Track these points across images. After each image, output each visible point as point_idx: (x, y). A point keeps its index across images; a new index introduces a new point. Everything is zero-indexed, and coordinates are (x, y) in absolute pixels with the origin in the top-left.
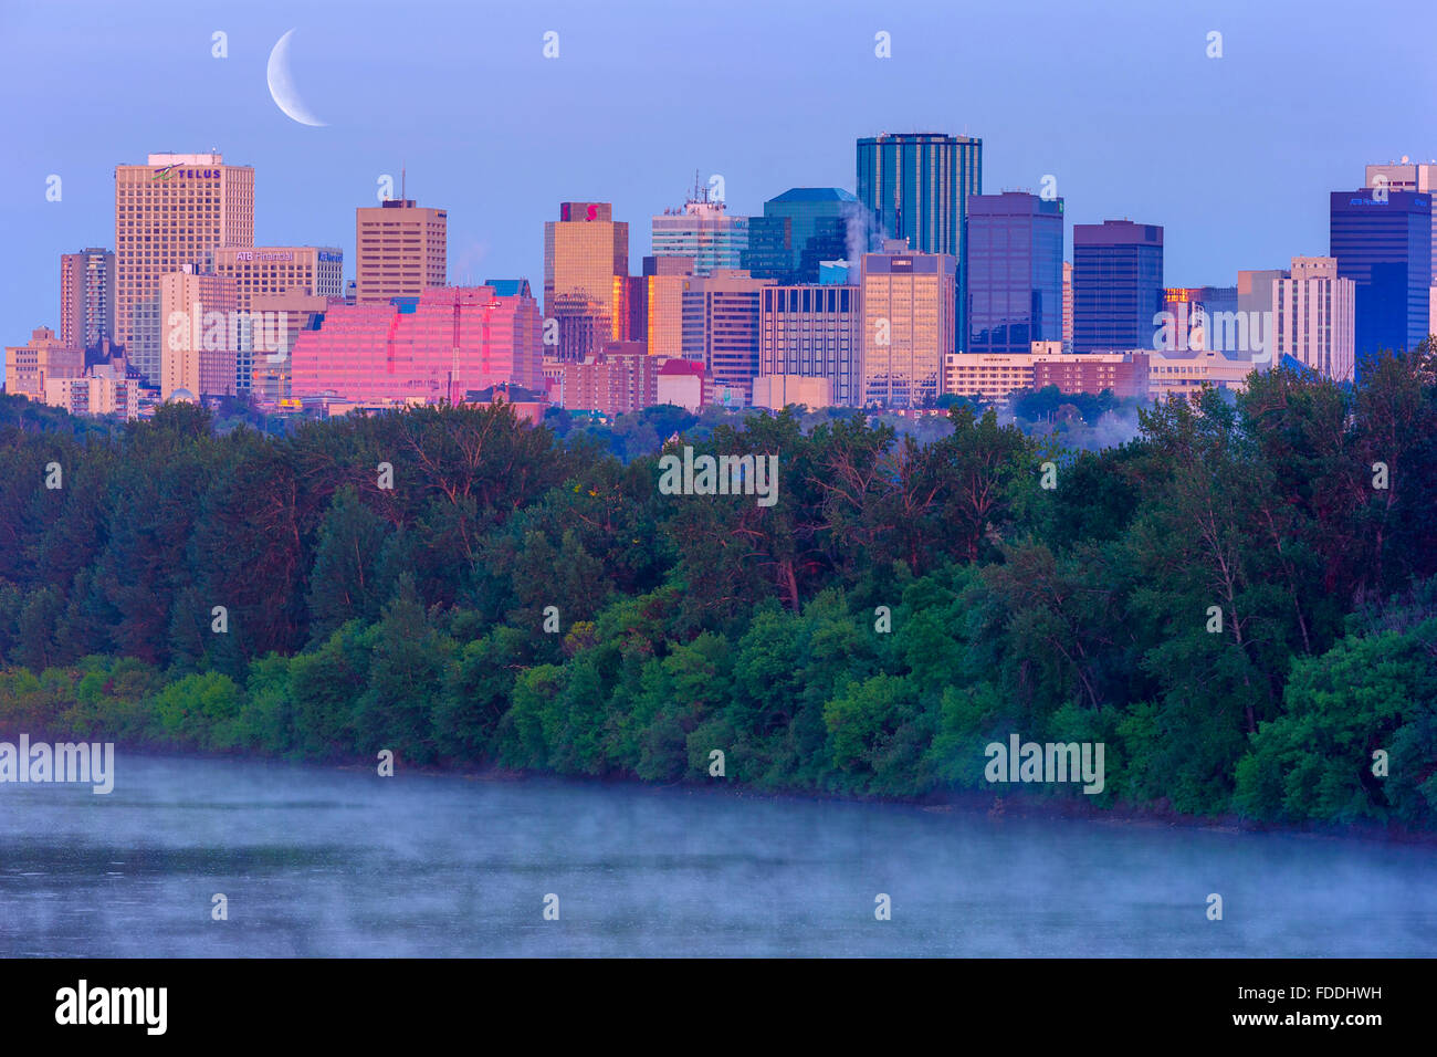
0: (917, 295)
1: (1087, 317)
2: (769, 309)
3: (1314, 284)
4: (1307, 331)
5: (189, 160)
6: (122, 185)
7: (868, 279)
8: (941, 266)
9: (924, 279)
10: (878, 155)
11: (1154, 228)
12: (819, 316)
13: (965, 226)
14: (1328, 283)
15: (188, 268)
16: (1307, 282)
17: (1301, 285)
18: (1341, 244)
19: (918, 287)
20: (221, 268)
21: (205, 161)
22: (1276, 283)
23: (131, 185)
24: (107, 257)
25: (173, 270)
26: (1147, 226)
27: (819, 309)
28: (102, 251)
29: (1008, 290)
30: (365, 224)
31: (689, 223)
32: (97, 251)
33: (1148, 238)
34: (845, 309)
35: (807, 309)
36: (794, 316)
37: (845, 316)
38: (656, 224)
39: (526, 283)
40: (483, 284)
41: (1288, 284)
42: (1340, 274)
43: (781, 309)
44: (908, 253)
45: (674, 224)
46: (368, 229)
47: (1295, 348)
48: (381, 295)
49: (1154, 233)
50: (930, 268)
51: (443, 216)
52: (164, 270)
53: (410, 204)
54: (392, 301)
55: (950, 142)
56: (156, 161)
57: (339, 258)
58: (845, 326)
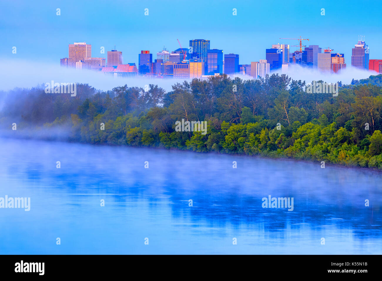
0: (198, 66)
1: (226, 69)
2: (175, 68)
3: (263, 64)
4: (262, 72)
5: (81, 44)
6: (70, 47)
7: (190, 63)
8: (202, 61)
9: (199, 63)
10: (193, 43)
11: (238, 55)
12: (183, 69)
13: (207, 54)
14: (265, 64)
15: (80, 61)
16: (262, 64)
17: (261, 64)
18: (268, 58)
19: (198, 64)
20: (86, 61)
21: (83, 44)
22: (257, 64)
23: (71, 48)
24: (68, 59)
25: (78, 61)
26: (236, 55)
27: (183, 68)
28: (67, 58)
29: (214, 65)
30: (109, 54)
31: (163, 54)
32: (66, 58)
33: (236, 56)
34: (187, 68)
35: (181, 68)
36: (179, 69)
37: (187, 69)
38: (157, 54)
39: (135, 64)
40: (128, 64)
41: (259, 64)
42: (267, 62)
43: (177, 68)
44: (197, 59)
45: (160, 54)
46: (109, 55)
47: (260, 74)
48: (111, 65)
49: (237, 56)
50: (200, 61)
51: (121, 53)
52: (77, 61)
53: (116, 51)
54: (113, 66)
55: (205, 41)
56: (75, 44)
57: (105, 59)
58: (187, 71)
